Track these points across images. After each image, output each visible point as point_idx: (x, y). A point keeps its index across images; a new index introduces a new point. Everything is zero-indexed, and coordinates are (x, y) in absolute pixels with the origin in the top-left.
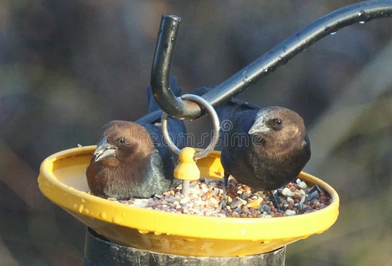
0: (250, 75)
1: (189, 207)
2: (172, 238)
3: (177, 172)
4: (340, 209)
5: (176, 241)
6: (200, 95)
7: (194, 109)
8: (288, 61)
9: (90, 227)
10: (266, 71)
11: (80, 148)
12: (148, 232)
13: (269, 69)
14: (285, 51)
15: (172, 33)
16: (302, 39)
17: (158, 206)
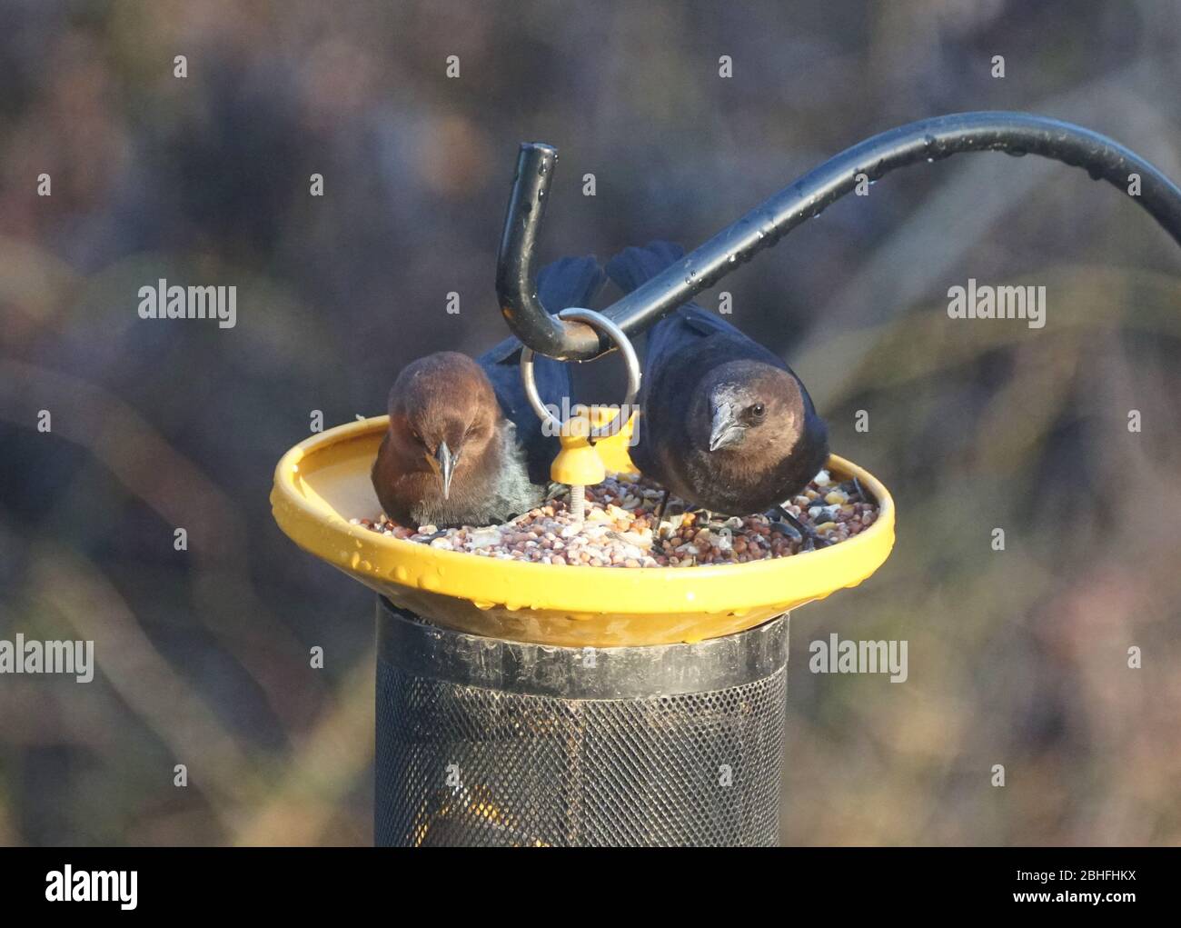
0: (700, 270)
1: (579, 546)
2: (545, 616)
3: (557, 470)
4: (897, 529)
5: (551, 620)
6: (598, 310)
7: (586, 339)
8: (778, 240)
9: (384, 594)
10: (733, 259)
11: (362, 423)
12: (494, 605)
13: (738, 255)
14: (771, 220)
15: (540, 182)
16: (809, 194)
17: (519, 545)
